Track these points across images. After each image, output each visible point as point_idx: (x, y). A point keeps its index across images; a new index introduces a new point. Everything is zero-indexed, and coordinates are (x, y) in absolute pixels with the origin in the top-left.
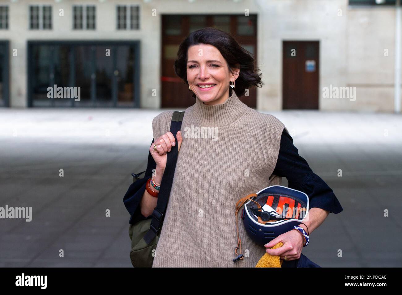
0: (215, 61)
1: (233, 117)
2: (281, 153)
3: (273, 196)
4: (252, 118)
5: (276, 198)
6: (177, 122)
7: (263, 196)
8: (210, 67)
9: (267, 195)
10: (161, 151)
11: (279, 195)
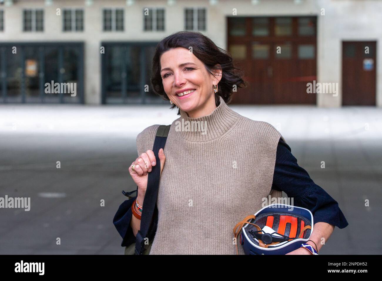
1: (223, 129)
3: (273, 216)
4: (244, 128)
5: (276, 218)
7: (262, 217)
8: (185, 71)
9: (266, 215)
10: (139, 171)
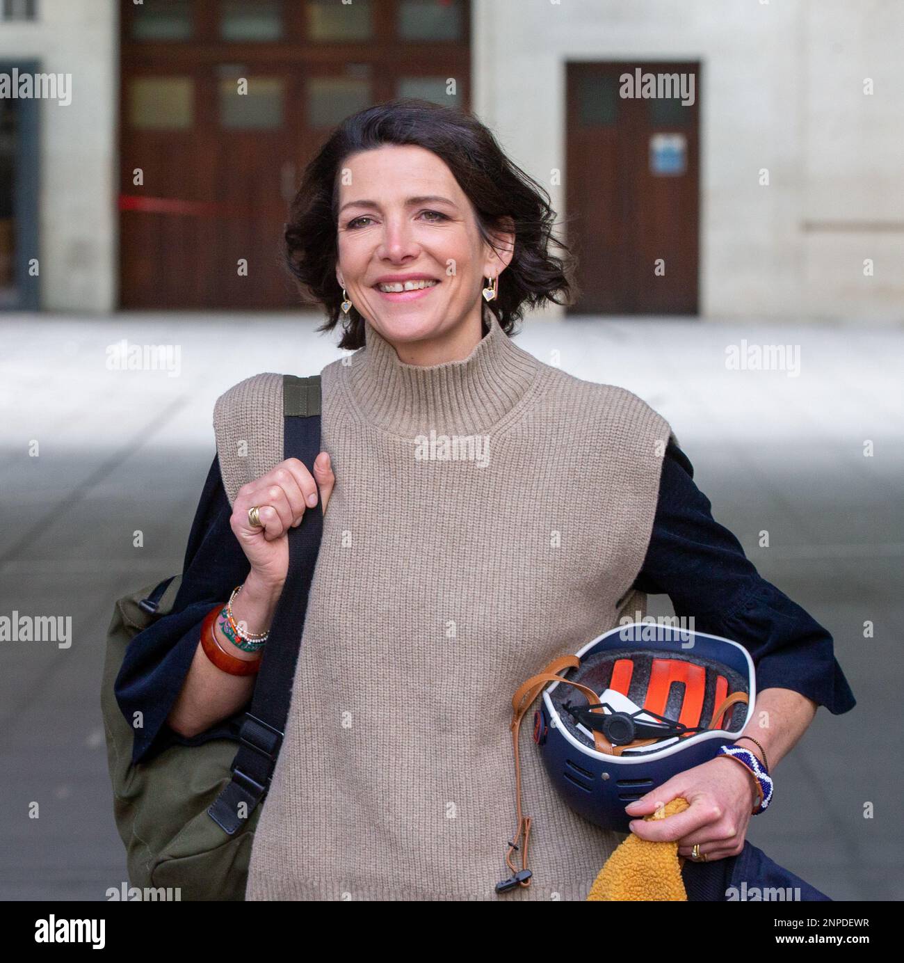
0: (436, 199)
1: (498, 404)
2: (663, 518)
3: (631, 659)
4: (558, 404)
5: (639, 666)
6: (303, 418)
7: (598, 662)
8: (418, 221)
9: (611, 657)
10: (276, 526)
11: (649, 653)
